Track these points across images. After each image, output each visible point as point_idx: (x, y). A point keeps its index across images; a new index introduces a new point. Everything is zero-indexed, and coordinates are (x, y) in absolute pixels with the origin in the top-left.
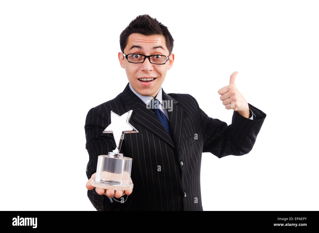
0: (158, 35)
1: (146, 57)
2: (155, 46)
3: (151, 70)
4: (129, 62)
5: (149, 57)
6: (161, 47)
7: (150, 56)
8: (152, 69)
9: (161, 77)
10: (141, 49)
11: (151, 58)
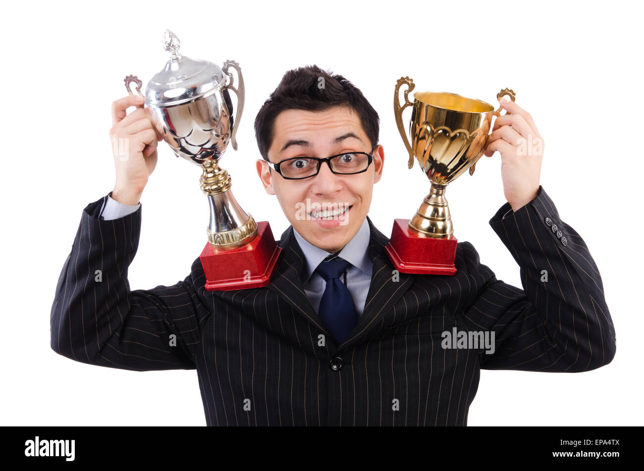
0: (340, 108)
1: (321, 161)
2: (339, 135)
3: (338, 189)
4: (285, 178)
5: (328, 161)
6: (351, 135)
7: (331, 158)
8: (340, 187)
9: (362, 201)
10: (308, 146)
11: (332, 161)
